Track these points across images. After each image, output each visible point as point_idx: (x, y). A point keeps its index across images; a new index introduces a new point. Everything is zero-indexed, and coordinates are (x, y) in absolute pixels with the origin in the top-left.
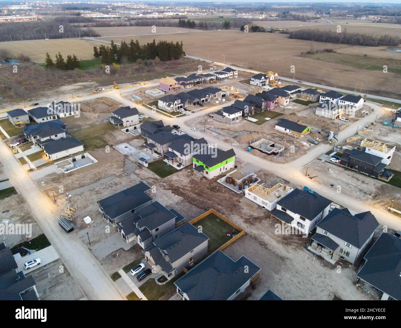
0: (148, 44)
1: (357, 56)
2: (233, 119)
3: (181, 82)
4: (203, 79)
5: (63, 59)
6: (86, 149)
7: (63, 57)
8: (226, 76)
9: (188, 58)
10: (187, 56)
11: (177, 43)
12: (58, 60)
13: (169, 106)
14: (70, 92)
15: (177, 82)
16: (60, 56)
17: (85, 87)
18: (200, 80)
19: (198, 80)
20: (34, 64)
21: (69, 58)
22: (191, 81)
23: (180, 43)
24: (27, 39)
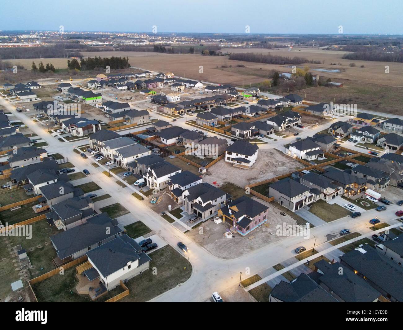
0: (104, 58)
1: (256, 69)
2: (122, 90)
3: (110, 77)
4: (126, 76)
5: (44, 66)
6: (38, 96)
7: (44, 65)
8: (143, 75)
9: (132, 68)
10: (132, 67)
11: (124, 58)
12: (40, 67)
13: (92, 85)
14: (42, 81)
15: (107, 77)
16: (42, 64)
17: (52, 80)
18: (124, 77)
19: (122, 77)
20: (26, 70)
21: (48, 65)
22: (116, 77)
23: (126, 59)
24: (27, 58)
